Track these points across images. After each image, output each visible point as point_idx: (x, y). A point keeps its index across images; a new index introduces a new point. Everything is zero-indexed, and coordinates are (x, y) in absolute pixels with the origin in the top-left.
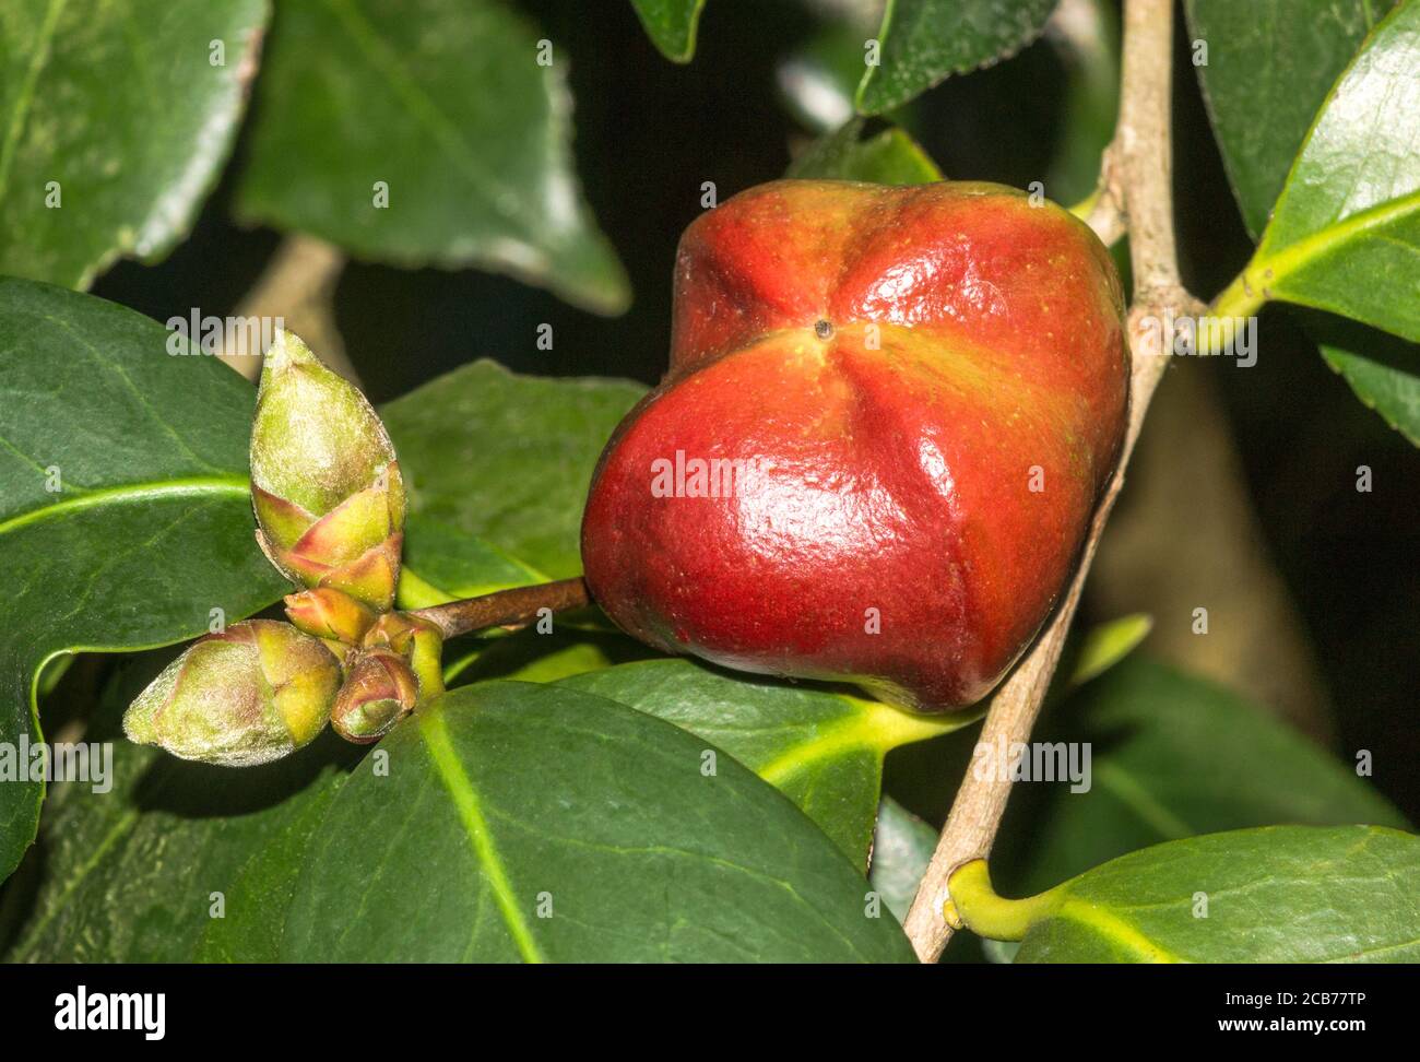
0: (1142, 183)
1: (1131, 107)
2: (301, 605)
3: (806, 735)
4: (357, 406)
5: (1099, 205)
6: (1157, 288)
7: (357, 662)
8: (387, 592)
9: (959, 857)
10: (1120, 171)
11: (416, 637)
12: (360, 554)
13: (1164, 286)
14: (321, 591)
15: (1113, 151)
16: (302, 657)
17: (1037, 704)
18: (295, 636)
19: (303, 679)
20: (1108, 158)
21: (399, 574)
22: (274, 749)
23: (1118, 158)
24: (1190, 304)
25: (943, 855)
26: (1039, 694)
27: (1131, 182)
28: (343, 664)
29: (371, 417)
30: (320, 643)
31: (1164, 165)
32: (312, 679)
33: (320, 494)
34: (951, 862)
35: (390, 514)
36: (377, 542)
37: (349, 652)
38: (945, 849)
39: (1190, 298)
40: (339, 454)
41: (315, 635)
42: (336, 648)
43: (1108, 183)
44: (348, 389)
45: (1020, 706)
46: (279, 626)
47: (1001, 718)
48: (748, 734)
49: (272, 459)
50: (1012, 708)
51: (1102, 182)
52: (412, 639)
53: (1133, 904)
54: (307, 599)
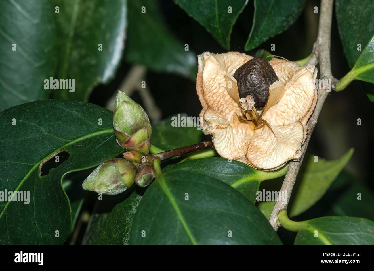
0: (323, 51)
1: (321, 33)
2: (127, 155)
3: (243, 177)
4: (139, 110)
5: (312, 57)
6: (326, 76)
7: (141, 167)
8: (147, 151)
9: (280, 209)
10: (318, 48)
11: (154, 160)
12: (141, 143)
13: (328, 76)
14: (132, 151)
15: (316, 44)
16: (128, 167)
17: (297, 173)
18: (126, 162)
19: (128, 172)
20: (315, 46)
21: (150, 147)
22: (122, 189)
23: (317, 45)
24: (335, 80)
25: (276, 208)
26: (298, 170)
27: (320, 51)
28: (137, 168)
29: (143, 112)
30: (132, 163)
31: (329, 46)
32: (130, 172)
33: (131, 130)
34: (278, 210)
35: (148, 134)
36: (145, 140)
37: (139, 165)
38: (276, 207)
39: (334, 78)
40: (135, 121)
41: (131, 161)
42: (136, 164)
43: (315, 52)
44: (137, 106)
45: (293, 173)
46: (122, 160)
47: (289, 176)
48: (230, 176)
49: (120, 122)
50: (291, 174)
51: (313, 51)
52: (153, 161)
53: (326, 231)
54: (129, 154)
